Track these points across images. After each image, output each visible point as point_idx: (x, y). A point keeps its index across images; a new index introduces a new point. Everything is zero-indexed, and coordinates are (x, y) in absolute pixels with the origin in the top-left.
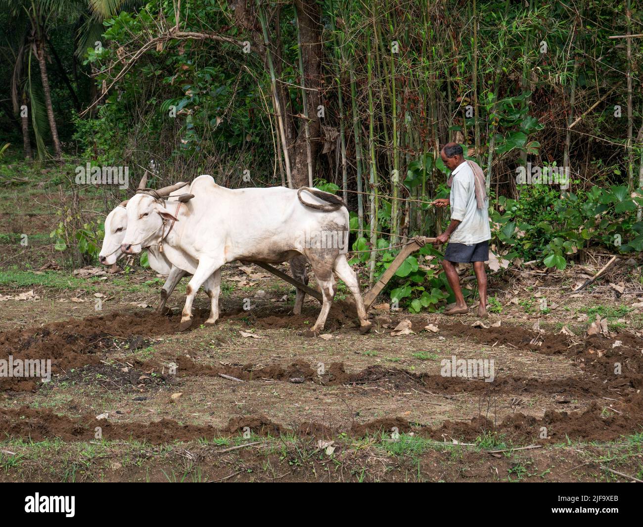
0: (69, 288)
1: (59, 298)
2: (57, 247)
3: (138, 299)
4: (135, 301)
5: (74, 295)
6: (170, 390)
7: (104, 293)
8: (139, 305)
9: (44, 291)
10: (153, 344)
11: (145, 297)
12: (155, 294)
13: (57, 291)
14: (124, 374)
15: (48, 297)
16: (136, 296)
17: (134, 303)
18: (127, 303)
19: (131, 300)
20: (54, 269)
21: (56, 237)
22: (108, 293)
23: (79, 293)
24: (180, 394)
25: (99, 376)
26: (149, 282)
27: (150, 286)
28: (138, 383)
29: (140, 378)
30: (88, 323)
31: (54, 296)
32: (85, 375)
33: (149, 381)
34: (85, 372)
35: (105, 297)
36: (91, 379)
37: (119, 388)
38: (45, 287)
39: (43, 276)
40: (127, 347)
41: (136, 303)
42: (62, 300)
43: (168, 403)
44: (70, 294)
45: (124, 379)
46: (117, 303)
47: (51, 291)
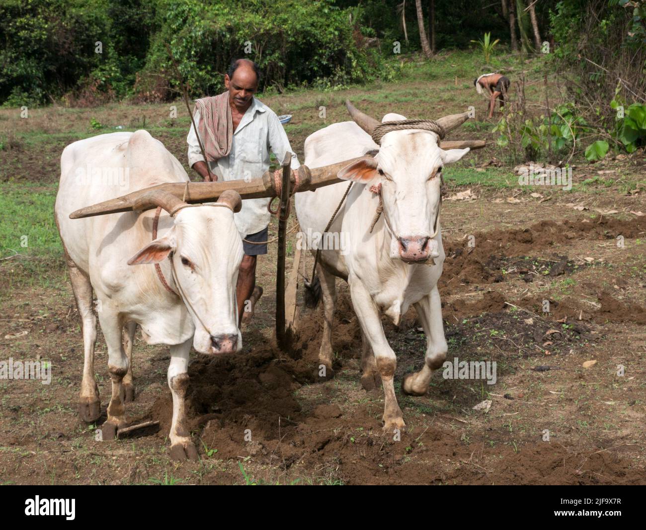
0: (507, 187)
1: (496, 198)
2: (500, 143)
3: (576, 199)
4: (572, 202)
5: (511, 195)
6: (583, 352)
7: (542, 193)
8: (575, 208)
9: (482, 190)
10: (577, 269)
11: (582, 198)
12: (593, 194)
13: (494, 190)
14: (527, 328)
15: (485, 197)
16: (574, 196)
17: (570, 205)
18: (563, 204)
19: (568, 201)
20: (495, 166)
21: (498, 132)
22: (545, 192)
23: (516, 192)
24: (594, 362)
25: (494, 332)
26: (587, 181)
27: (588, 184)
28: (544, 341)
29: (548, 333)
30: (512, 236)
31: (491, 196)
32: (478, 329)
33: (559, 337)
34: (478, 325)
35: (542, 197)
36: (483, 336)
37: (518, 349)
38: (483, 186)
39: (483, 174)
40: (547, 272)
41: (572, 204)
42: (498, 201)
43: (576, 378)
44: (507, 194)
45: (527, 335)
46: (554, 203)
47: (488, 190)
